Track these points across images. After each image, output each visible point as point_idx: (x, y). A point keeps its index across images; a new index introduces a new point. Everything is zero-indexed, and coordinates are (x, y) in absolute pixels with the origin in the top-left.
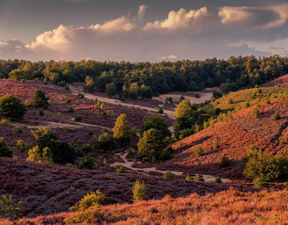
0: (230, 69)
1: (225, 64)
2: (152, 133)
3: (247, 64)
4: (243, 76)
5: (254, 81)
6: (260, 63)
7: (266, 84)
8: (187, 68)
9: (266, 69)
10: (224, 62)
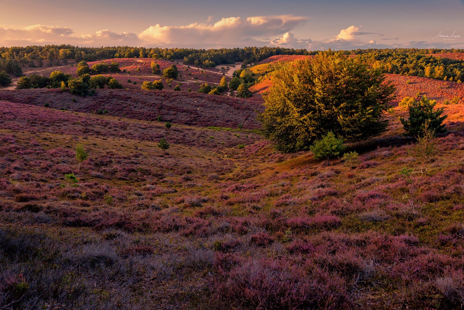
0: (246, 53)
1: (243, 51)
2: (243, 85)
3: (254, 51)
4: (252, 57)
5: (258, 59)
6: (260, 50)
7: (264, 61)
8: (226, 53)
9: (262, 53)
10: (242, 50)
